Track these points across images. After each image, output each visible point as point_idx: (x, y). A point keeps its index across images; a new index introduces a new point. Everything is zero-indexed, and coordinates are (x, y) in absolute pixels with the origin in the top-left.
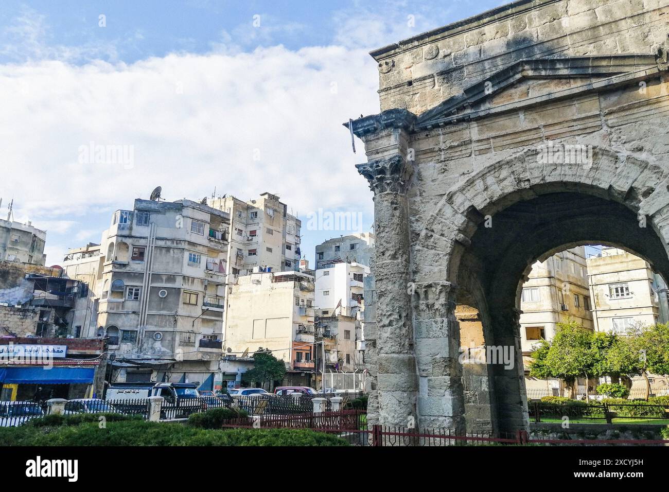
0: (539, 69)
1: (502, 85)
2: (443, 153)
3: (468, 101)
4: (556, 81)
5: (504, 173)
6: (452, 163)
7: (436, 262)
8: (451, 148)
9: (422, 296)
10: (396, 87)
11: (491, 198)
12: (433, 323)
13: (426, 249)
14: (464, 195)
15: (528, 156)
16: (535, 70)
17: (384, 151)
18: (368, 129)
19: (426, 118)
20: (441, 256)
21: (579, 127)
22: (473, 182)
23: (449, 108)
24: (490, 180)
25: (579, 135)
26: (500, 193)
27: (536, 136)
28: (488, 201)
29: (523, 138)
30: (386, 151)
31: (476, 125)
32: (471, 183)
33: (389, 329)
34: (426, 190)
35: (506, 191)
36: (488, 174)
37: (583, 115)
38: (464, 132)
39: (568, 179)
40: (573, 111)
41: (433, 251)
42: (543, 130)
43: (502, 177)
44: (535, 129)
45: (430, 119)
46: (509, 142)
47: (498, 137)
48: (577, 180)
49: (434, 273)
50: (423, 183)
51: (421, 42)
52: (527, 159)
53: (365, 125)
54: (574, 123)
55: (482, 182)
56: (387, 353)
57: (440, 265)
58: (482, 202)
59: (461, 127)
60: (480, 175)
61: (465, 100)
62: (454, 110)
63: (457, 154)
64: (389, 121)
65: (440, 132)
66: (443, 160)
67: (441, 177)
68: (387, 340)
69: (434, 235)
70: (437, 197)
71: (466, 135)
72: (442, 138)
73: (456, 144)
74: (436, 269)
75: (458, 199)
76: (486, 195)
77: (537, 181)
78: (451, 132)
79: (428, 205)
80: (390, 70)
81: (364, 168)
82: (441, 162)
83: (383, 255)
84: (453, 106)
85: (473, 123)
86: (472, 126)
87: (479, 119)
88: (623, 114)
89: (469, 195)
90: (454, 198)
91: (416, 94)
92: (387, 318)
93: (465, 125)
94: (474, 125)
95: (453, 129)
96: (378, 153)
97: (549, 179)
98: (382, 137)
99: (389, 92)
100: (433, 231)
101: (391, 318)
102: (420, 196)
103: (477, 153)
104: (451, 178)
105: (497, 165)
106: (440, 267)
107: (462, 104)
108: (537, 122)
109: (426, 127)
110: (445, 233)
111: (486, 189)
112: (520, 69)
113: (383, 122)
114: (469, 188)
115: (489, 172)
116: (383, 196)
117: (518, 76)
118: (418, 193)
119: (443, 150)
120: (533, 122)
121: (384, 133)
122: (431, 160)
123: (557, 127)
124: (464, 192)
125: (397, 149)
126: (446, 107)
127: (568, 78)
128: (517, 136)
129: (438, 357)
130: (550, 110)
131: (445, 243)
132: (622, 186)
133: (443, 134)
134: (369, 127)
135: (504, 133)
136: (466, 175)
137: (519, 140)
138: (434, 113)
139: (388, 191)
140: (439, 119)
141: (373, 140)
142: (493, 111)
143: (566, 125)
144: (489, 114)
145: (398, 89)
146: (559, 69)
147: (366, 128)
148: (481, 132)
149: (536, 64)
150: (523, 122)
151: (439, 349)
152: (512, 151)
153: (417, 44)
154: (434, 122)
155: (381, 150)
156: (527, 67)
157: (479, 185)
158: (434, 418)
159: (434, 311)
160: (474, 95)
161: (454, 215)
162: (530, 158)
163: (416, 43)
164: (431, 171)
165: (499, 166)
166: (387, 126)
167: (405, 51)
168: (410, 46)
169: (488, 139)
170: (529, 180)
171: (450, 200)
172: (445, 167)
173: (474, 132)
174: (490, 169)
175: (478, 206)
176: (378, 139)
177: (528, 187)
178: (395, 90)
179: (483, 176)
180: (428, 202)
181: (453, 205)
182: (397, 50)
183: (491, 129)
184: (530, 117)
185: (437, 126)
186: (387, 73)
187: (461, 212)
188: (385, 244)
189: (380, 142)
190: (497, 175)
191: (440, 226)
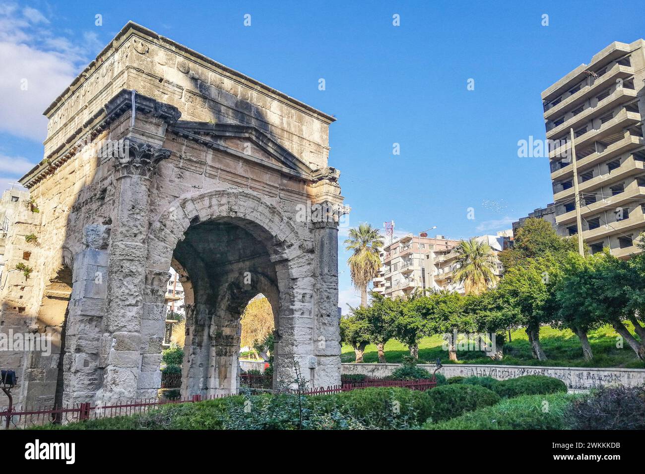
0: (259, 139)
1: (237, 135)
2: (182, 161)
3: (214, 132)
4: (263, 152)
5: (224, 200)
6: (187, 173)
7: (164, 254)
8: (190, 160)
9: (150, 282)
10: (149, 75)
11: (212, 215)
12: (155, 307)
13: (157, 240)
14: (194, 204)
15: (241, 195)
16: (257, 138)
17: (149, 137)
18: (144, 109)
19: (181, 126)
20: (169, 250)
21: (268, 190)
22: (203, 198)
23: (200, 129)
24: (214, 201)
25: (266, 195)
26: (219, 214)
27: (245, 183)
28: (209, 217)
29: (239, 181)
30: (152, 138)
31: (212, 153)
32: (202, 197)
33: (135, 309)
34: (163, 186)
35: (222, 214)
36: (214, 196)
37: (272, 184)
38: (202, 153)
39: (257, 221)
40: (267, 177)
41: (163, 244)
42: (250, 181)
43: (222, 202)
44: (247, 178)
45: (184, 128)
46: (229, 178)
47: (224, 171)
48: (262, 224)
49: (161, 263)
50: (161, 178)
51: (178, 51)
52: (239, 197)
53: (144, 103)
54: (266, 186)
55: (208, 200)
56: (130, 331)
57: (166, 257)
58: (205, 216)
59: (201, 148)
60: (209, 194)
61: (213, 130)
62: (202, 132)
63: (193, 168)
64: (167, 114)
65: (185, 143)
66: (181, 167)
67: (177, 180)
68: (132, 319)
69: (166, 230)
70: (171, 197)
71: (203, 156)
72: (184, 148)
73: (195, 160)
74: (163, 260)
75: (190, 206)
76: (209, 211)
77: (241, 215)
78: (193, 148)
79: (163, 200)
80: (144, 54)
81: (133, 144)
82: (179, 168)
83: (135, 236)
84: (202, 129)
85: (211, 150)
86: (209, 152)
87: (217, 150)
88: (288, 194)
89: (198, 206)
90: (187, 204)
91: (164, 93)
92: (134, 298)
93: (205, 148)
94: (211, 152)
95: (196, 146)
96: (143, 135)
97: (248, 217)
98: (151, 123)
99: (141, 74)
100: (165, 226)
101: (138, 299)
102: (157, 189)
103: (207, 175)
104: (185, 186)
105: (222, 192)
106: (167, 259)
107: (209, 131)
108: (248, 173)
109: (178, 133)
110: (175, 231)
111: (210, 207)
112: (250, 131)
113: (161, 112)
114: (199, 200)
115: (216, 195)
116: (143, 179)
117: (247, 135)
118: (155, 186)
119: (183, 158)
120: (245, 172)
121: (154, 120)
122: (171, 163)
123: (258, 184)
124: (195, 202)
125: (162, 143)
126: (198, 127)
127: (269, 154)
128: (236, 176)
129: (155, 337)
130: (257, 170)
131: (173, 239)
132: (282, 238)
133: (186, 146)
134: (145, 107)
135: (228, 170)
136: (196, 189)
137: (236, 180)
138: (189, 126)
139: (147, 177)
140: (189, 132)
141: (141, 120)
142: (229, 151)
143: (262, 185)
144: (226, 151)
145: (150, 78)
146: (269, 146)
147: (143, 107)
148: (213, 160)
149: (260, 135)
150: (240, 168)
151: (157, 330)
152: (230, 186)
153: (174, 50)
154: (186, 133)
155: (148, 135)
156: (254, 133)
157: (206, 202)
158: (144, 390)
159: (157, 296)
160: (219, 131)
161: (184, 218)
162: (241, 197)
163: (173, 48)
164: (170, 172)
165: (223, 194)
166: (162, 117)
167: (161, 46)
168: (168, 46)
169: (218, 169)
170: (236, 212)
171: (183, 205)
172: (181, 174)
173: (209, 157)
174: (217, 193)
175: (203, 218)
176: (146, 122)
177: (233, 216)
178: (146, 76)
179: (211, 196)
180: (164, 198)
181: (184, 210)
182: (155, 40)
183: (220, 162)
184: (245, 168)
185: (186, 137)
186: (140, 53)
187: (189, 217)
188: (140, 227)
189: (148, 126)
190: (219, 199)
191: (172, 224)
